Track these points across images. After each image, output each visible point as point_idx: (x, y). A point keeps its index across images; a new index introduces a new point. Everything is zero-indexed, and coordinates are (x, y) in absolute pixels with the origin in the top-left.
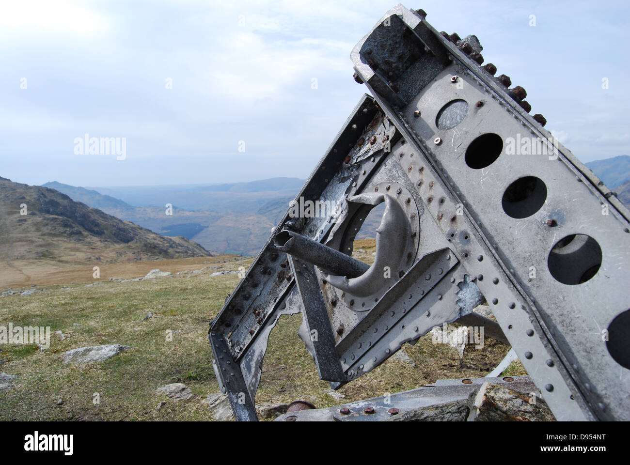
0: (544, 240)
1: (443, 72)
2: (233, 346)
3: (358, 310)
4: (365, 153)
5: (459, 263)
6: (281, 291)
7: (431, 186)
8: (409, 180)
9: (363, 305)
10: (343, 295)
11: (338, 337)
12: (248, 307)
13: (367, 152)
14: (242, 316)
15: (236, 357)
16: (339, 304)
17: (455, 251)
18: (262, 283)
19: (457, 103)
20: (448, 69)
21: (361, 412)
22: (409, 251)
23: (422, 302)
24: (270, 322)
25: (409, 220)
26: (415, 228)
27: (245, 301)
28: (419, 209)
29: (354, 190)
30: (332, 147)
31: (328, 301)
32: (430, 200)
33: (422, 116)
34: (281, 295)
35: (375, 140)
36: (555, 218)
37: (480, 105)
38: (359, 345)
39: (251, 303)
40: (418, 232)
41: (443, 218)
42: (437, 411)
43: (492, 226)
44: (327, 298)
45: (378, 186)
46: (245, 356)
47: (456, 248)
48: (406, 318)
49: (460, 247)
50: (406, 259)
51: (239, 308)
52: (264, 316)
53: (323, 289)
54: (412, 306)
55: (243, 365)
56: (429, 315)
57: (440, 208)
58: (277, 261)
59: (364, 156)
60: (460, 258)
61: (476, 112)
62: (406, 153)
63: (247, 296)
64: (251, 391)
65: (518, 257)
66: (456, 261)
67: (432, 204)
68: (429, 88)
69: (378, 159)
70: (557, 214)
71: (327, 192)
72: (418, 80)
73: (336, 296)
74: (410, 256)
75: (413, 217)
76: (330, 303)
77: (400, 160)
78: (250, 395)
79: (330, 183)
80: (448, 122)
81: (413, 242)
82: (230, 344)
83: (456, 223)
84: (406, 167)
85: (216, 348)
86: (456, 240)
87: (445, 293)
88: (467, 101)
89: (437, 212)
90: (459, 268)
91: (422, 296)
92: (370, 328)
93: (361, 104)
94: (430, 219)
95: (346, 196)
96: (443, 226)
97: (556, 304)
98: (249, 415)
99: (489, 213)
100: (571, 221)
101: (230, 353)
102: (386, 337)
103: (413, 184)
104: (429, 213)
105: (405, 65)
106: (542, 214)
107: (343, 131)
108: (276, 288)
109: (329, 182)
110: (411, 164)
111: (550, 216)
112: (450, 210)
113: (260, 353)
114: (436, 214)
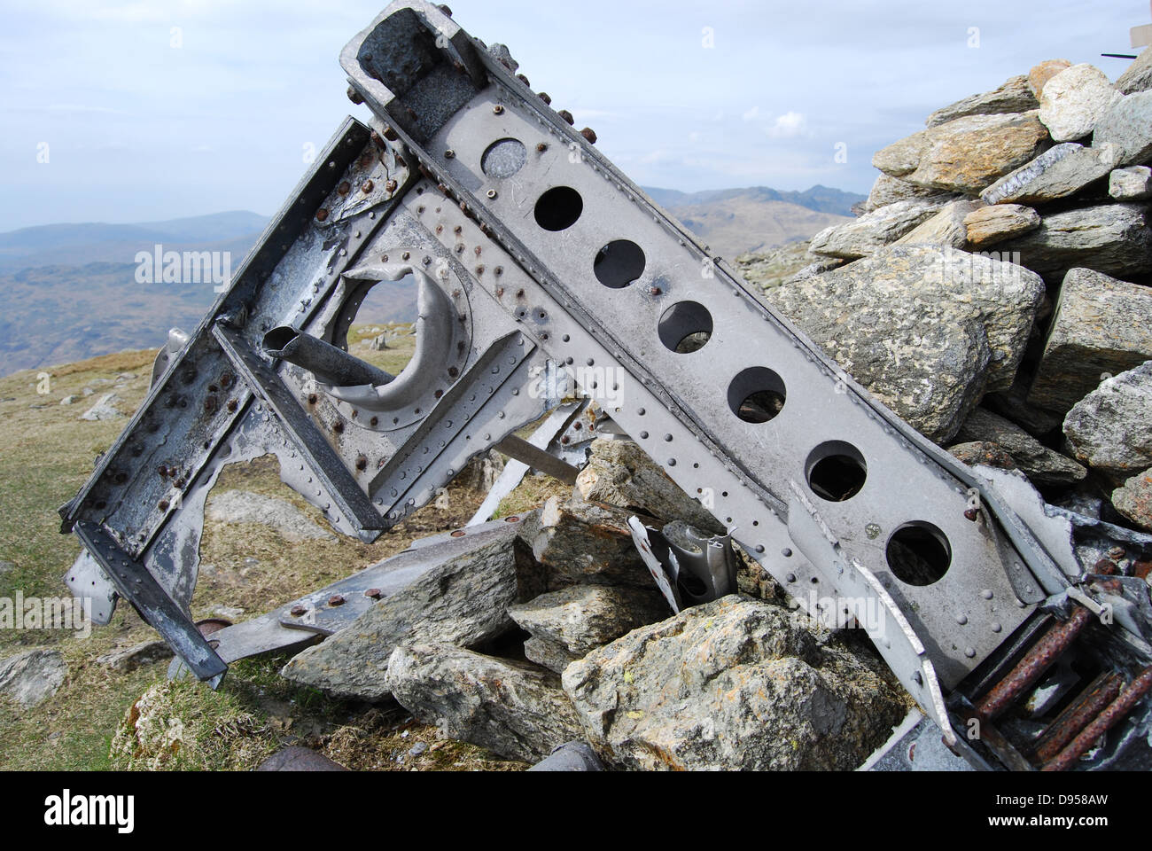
0: (651, 310)
1: (478, 97)
2: (122, 538)
3: (388, 429)
4: (357, 205)
5: (536, 347)
6: (215, 429)
7: (479, 252)
8: (440, 244)
9: (396, 421)
10: (355, 414)
11: (358, 473)
12: (140, 467)
13: (359, 205)
14: (128, 485)
15: (134, 554)
16: (348, 428)
17: (528, 332)
18: (167, 423)
19: (507, 144)
20: (484, 93)
21: (323, 606)
22: (459, 339)
23: (492, 402)
24: (201, 481)
25: (451, 298)
26: (462, 308)
27: (133, 459)
28: (465, 283)
29: (342, 263)
30: (297, 195)
31: (325, 427)
32: (480, 271)
33: (457, 157)
34: (218, 435)
35: (372, 187)
36: (658, 285)
37: (543, 149)
38: (402, 475)
39: (146, 460)
40: (468, 313)
41: (505, 294)
42: (475, 558)
43: (587, 299)
44: (323, 423)
45: (387, 254)
46: (154, 546)
47: (530, 329)
48: (471, 425)
49: (535, 327)
50: (457, 351)
51: (124, 472)
52: (188, 475)
53: (311, 411)
54: (476, 411)
55: (151, 563)
56: (503, 417)
57: (497, 280)
58: (195, 382)
59: (355, 211)
60: (536, 341)
61: (539, 158)
62: (427, 207)
63: (139, 448)
64: (180, 599)
65: (624, 331)
66: (533, 346)
67: (484, 275)
68: (461, 117)
69: (380, 215)
70: (661, 280)
71: (284, 265)
72: (438, 104)
73: (340, 417)
74: (461, 346)
75: (456, 295)
76: (331, 429)
77: (419, 216)
78: (179, 605)
79: (290, 252)
80: (499, 168)
81: (463, 327)
82: (117, 536)
83: (525, 299)
84: (432, 228)
85: (95, 544)
86: (530, 319)
87: (522, 386)
88: (523, 142)
89: (494, 287)
90: (538, 353)
91: (490, 395)
92: (417, 448)
93: (345, 131)
94: (484, 295)
95: (330, 271)
96: (506, 303)
97: (674, 374)
98: (188, 634)
99: (581, 283)
100: (676, 288)
101: (121, 549)
102: (443, 456)
103: (449, 250)
104: (480, 289)
105: (410, 78)
106: (643, 282)
107: (315, 172)
108: (203, 426)
109: (288, 249)
110: (440, 222)
111: (653, 284)
112: (513, 282)
113: (189, 535)
114: (492, 289)
